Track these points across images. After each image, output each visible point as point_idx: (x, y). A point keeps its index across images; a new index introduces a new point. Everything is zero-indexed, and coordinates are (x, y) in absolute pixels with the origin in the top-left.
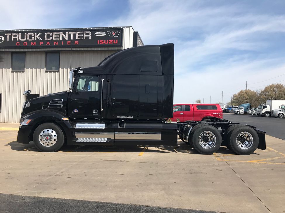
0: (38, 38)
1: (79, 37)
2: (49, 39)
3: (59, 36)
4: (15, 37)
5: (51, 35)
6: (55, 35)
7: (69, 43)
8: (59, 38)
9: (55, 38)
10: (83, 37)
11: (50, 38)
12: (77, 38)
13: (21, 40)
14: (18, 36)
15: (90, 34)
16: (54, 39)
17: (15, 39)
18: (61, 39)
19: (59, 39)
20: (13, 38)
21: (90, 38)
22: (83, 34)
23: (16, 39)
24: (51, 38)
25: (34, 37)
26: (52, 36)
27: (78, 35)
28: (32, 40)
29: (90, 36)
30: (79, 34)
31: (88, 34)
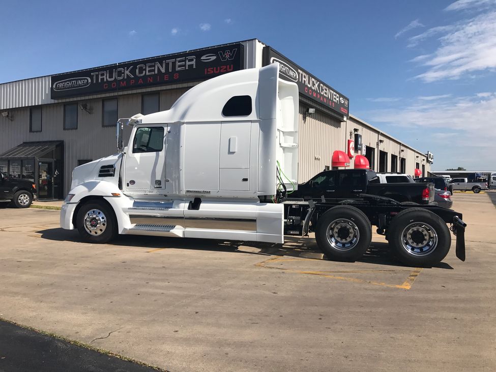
0: (129, 74)
1: (179, 66)
2: (142, 75)
3: (153, 68)
4: (102, 77)
5: (144, 68)
6: (149, 67)
7: (166, 78)
8: (154, 70)
9: (149, 71)
10: (185, 66)
11: (142, 73)
12: (178, 69)
13: (109, 80)
14: (105, 75)
15: (195, 60)
16: (147, 73)
17: (102, 79)
18: (156, 72)
19: (153, 73)
20: (100, 77)
21: (194, 67)
22: (185, 61)
23: (104, 78)
24: (144, 72)
25: (124, 73)
26: (145, 70)
27: (178, 64)
28: (121, 78)
29: (194, 63)
30: (179, 62)
31: (192, 60)
